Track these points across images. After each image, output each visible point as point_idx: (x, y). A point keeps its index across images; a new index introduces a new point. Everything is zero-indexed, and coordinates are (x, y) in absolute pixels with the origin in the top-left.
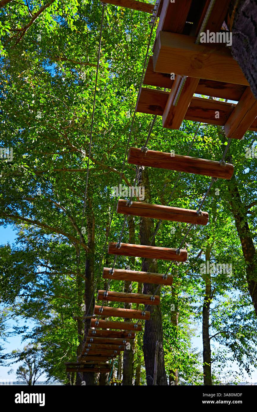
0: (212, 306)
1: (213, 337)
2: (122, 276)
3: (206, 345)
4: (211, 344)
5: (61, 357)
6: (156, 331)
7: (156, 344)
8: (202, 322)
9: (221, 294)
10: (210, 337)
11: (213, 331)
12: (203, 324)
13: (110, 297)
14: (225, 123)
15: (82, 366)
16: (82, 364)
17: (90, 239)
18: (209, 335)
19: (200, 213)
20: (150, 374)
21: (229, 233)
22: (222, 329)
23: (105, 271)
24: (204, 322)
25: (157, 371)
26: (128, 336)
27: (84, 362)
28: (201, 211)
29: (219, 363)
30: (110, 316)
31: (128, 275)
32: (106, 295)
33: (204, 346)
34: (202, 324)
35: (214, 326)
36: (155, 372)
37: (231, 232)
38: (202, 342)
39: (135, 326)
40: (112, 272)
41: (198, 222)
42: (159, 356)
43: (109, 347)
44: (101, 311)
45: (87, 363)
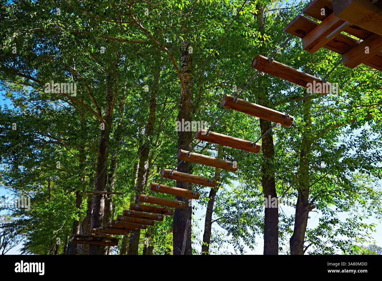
0: (218, 194)
1: (215, 221)
2: (197, 159)
3: (207, 228)
4: (212, 227)
5: (56, 230)
6: (186, 210)
7: (187, 221)
8: (207, 207)
9: (228, 183)
10: (212, 221)
11: (214, 216)
12: (208, 209)
13: (175, 176)
14: (344, 53)
15: (91, 239)
16: (92, 237)
17: (108, 113)
18: (211, 220)
19: (288, 116)
20: (178, 247)
21: (248, 127)
22: (223, 215)
23: (182, 153)
24: (209, 207)
25: (185, 244)
26: (167, 212)
27: (94, 235)
28: (289, 115)
29: (216, 244)
30: (163, 192)
31: (201, 159)
32: (171, 174)
33: (205, 229)
34: (206, 209)
35: (216, 211)
36: (183, 245)
37: (250, 126)
38: (204, 225)
39: (180, 204)
40: (189, 155)
41: (284, 123)
42: (188, 231)
43: (141, 222)
44: (158, 187)
45: (96, 236)
